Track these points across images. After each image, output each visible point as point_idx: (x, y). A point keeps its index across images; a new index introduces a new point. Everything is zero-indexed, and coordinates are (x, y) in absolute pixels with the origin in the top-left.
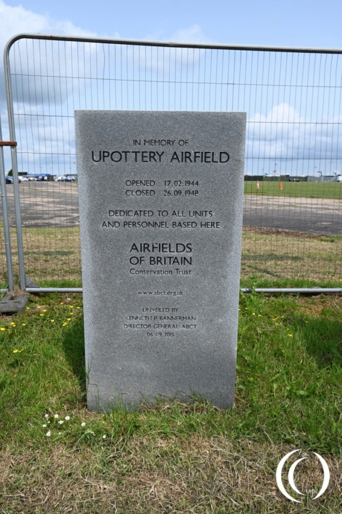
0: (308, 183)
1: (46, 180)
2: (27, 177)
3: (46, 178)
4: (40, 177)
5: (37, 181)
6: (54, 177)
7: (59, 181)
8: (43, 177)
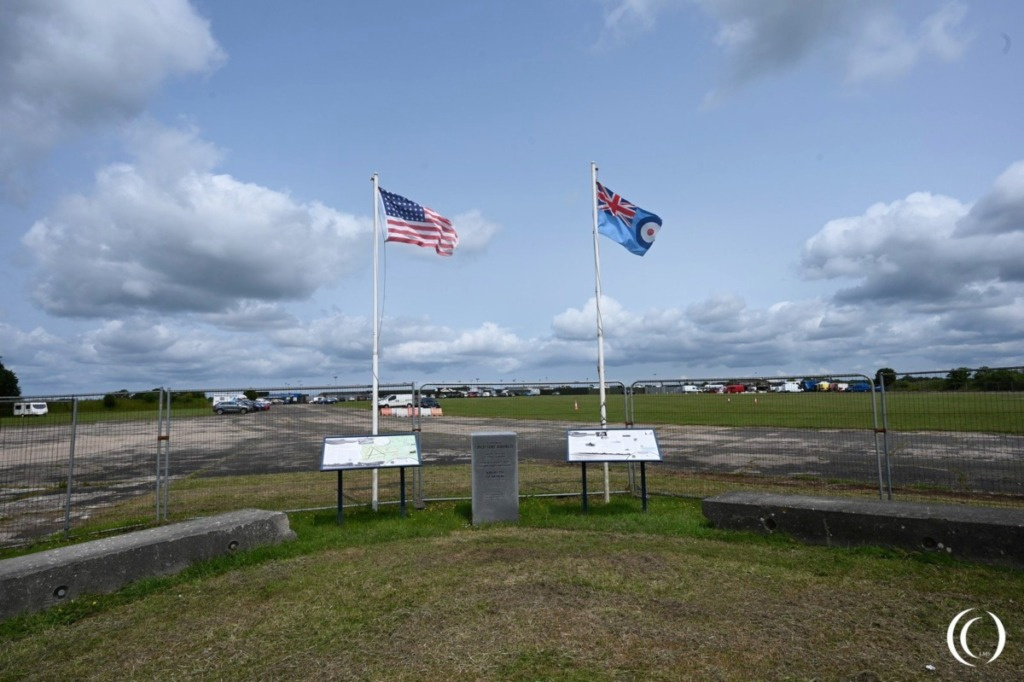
0: (646, 394)
1: (295, 403)
2: (270, 399)
3: (295, 399)
4: (288, 398)
5: (285, 403)
6: (307, 398)
7: (315, 403)
8: (292, 398)
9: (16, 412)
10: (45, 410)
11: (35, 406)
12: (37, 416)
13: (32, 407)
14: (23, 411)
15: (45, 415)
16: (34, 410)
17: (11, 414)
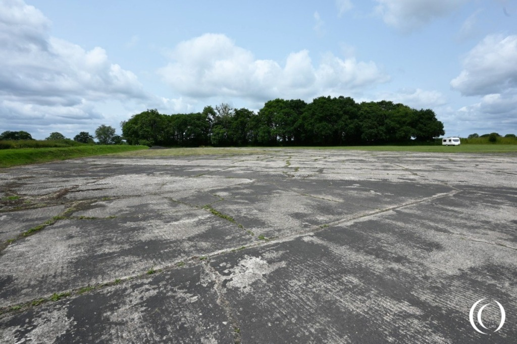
9: (444, 143)
10: (459, 143)
11: (454, 140)
12: (454, 145)
13: (452, 141)
14: (448, 143)
15: (459, 145)
16: (453, 143)
17: (441, 144)
